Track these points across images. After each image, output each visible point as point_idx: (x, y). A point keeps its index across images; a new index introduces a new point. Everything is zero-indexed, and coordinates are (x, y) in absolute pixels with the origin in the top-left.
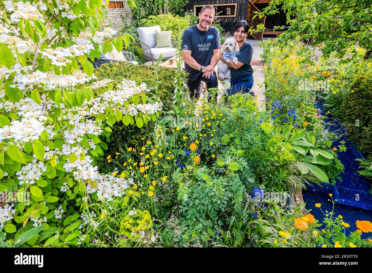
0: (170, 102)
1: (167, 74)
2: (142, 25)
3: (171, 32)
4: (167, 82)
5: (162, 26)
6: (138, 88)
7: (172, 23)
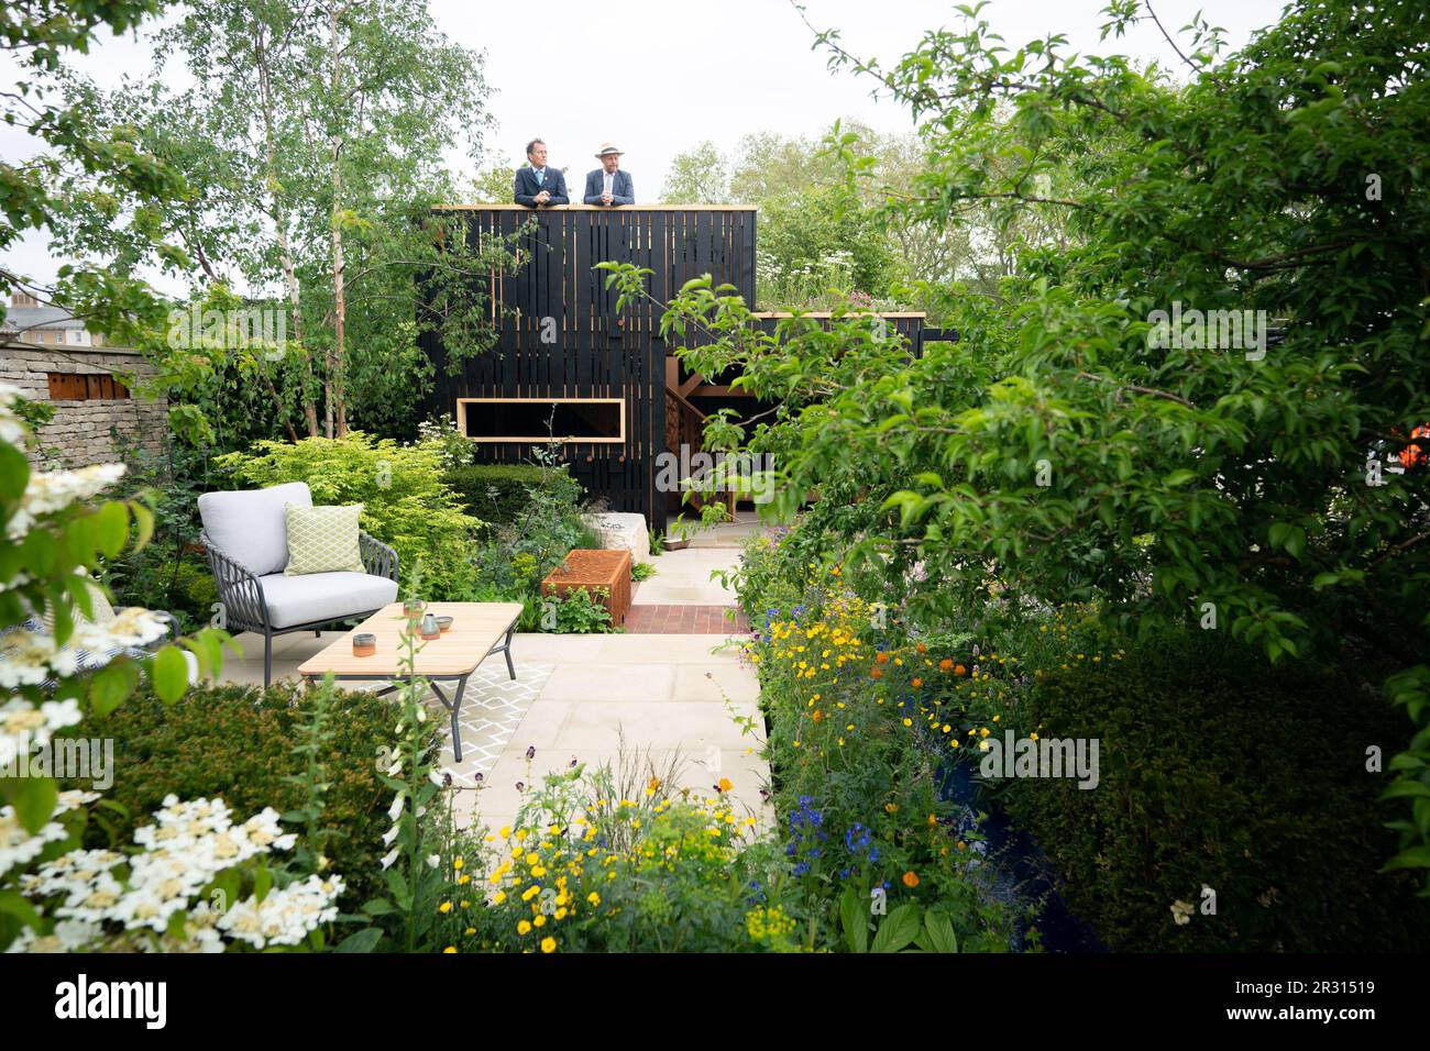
0: (368, 857)
1: (354, 724)
2: (225, 483)
3: (356, 510)
4: (353, 768)
5: (319, 485)
6: (239, 832)
7: (366, 472)
